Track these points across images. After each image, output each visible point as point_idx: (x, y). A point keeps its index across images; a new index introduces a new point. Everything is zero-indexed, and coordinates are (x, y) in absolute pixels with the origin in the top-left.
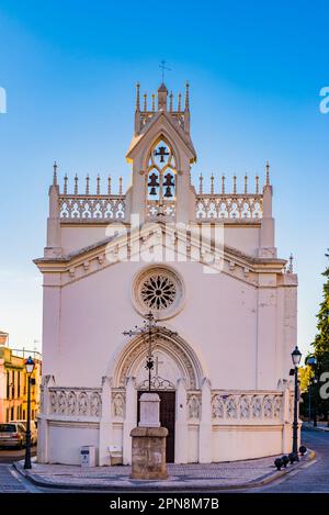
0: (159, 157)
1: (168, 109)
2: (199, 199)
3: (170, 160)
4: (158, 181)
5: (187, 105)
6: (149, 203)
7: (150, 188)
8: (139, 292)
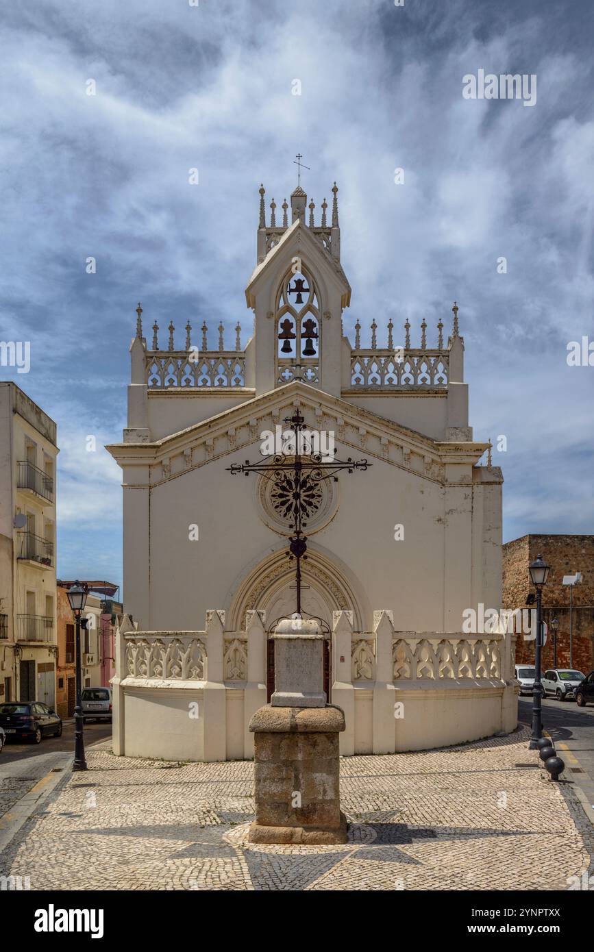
0: (294, 294)
1: (307, 224)
2: (355, 356)
3: (311, 300)
4: (293, 331)
5: (335, 218)
6: (280, 364)
7: (281, 343)
8: (268, 494)
